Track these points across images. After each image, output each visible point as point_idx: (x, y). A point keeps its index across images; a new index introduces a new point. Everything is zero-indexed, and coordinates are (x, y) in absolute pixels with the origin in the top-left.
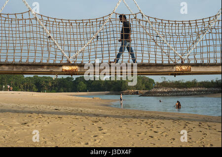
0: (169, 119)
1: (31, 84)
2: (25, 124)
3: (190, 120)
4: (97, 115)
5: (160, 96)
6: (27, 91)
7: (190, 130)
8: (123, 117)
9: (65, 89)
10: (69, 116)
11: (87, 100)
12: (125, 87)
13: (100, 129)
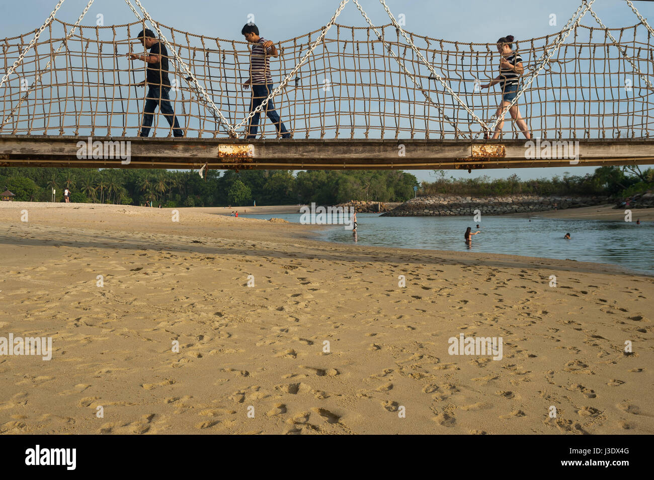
0: (454, 263)
1: (117, 187)
2: (138, 269)
3: (501, 265)
4: (292, 255)
5: (431, 215)
6: (105, 202)
7: (502, 284)
8: (352, 260)
9: (199, 199)
10: (229, 255)
11: (255, 224)
12: (346, 194)
13: (304, 281)
